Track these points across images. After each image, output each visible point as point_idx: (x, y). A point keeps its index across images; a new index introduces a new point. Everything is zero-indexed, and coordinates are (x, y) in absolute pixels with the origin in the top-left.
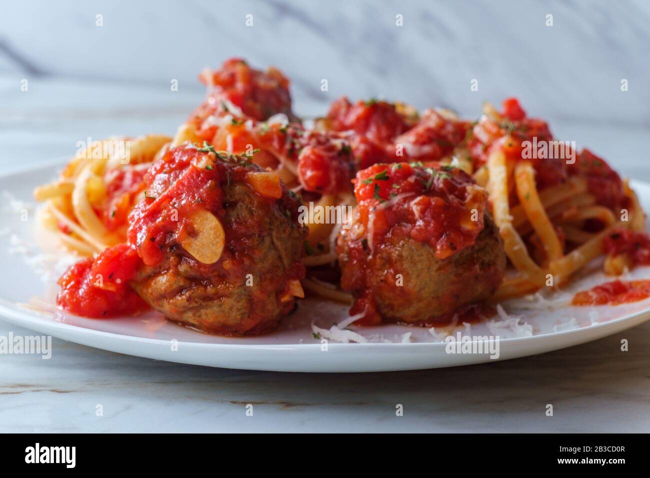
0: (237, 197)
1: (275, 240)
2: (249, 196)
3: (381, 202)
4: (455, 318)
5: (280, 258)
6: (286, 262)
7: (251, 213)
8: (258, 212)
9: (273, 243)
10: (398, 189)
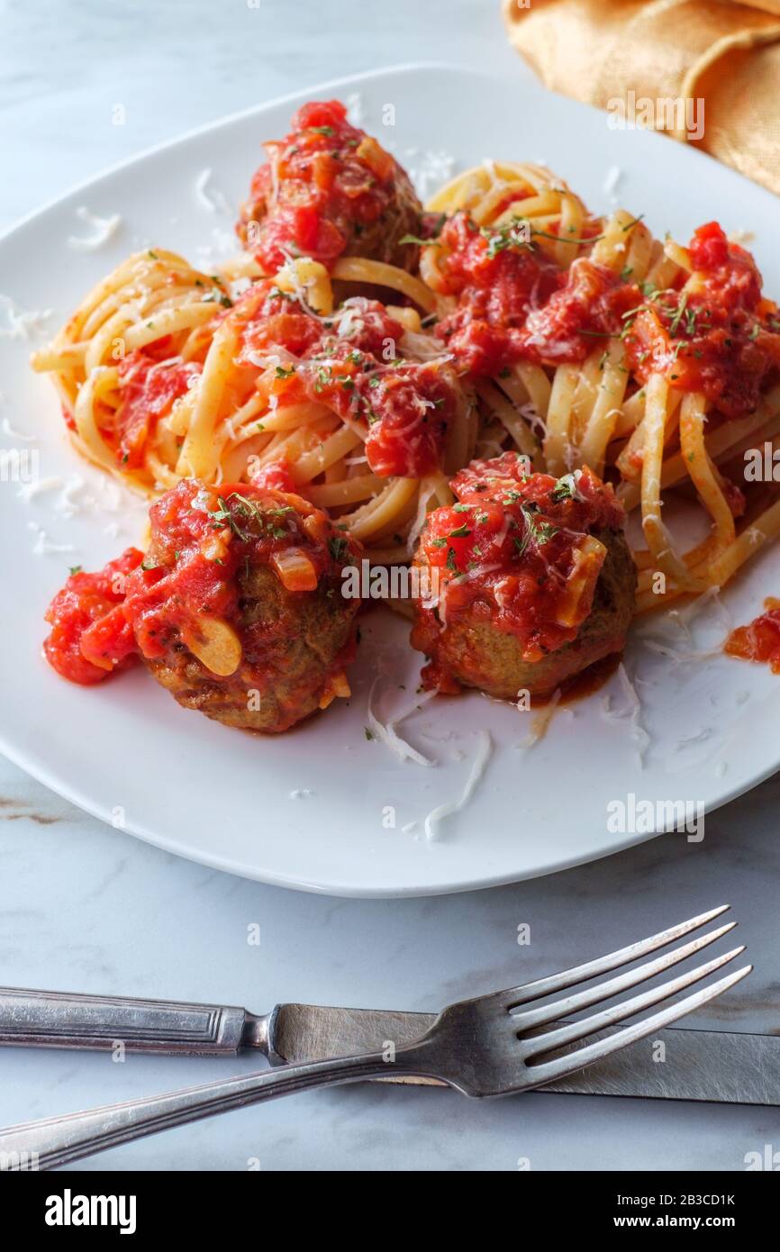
0: (258, 593)
1: (308, 642)
2: (274, 590)
3: (456, 576)
4: (558, 694)
5: (317, 657)
6: (326, 660)
7: (276, 614)
8: (285, 613)
9: (306, 645)
10: (480, 557)
